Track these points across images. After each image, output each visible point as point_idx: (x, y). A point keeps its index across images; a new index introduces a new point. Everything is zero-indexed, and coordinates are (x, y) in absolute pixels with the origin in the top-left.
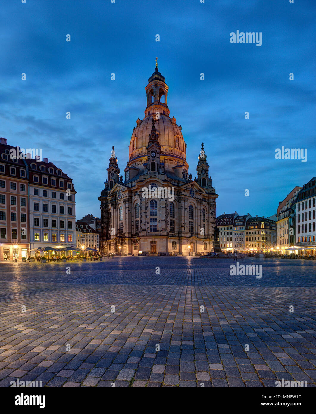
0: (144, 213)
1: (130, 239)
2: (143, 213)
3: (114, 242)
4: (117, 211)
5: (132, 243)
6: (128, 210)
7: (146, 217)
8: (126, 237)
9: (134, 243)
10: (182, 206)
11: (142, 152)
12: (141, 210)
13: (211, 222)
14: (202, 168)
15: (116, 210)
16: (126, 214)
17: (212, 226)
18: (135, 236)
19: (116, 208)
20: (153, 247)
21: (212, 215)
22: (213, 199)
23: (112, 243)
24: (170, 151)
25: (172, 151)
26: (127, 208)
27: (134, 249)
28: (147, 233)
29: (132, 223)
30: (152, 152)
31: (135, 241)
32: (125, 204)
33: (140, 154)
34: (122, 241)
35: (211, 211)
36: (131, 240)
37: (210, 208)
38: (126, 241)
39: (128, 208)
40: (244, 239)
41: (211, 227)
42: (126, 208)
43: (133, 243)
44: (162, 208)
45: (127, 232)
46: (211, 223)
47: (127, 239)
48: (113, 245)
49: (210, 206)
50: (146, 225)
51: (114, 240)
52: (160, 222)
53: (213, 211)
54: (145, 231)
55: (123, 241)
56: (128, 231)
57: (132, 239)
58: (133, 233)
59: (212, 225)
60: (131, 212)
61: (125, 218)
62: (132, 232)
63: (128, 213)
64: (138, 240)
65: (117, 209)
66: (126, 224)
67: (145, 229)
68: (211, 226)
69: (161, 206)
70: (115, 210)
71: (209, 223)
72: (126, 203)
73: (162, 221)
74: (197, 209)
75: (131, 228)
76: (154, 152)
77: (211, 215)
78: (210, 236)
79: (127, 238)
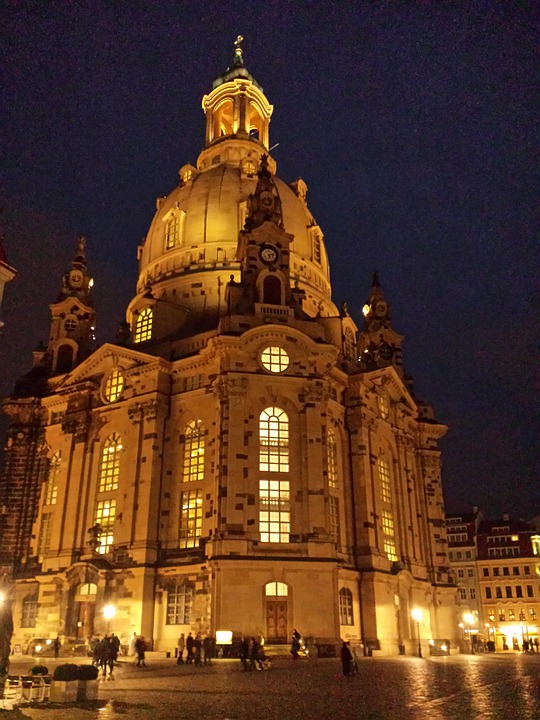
0: (239, 456)
1: (152, 570)
2: (232, 455)
3: (60, 586)
4: (92, 451)
5: (158, 590)
6: (155, 448)
7: (246, 475)
8: (135, 565)
9: (170, 592)
10: (362, 447)
11: (202, 256)
12: (226, 444)
13: (432, 521)
14: (381, 341)
15: (86, 450)
16: (141, 460)
17: (437, 536)
18: (175, 560)
19: (86, 441)
20: (271, 613)
21: (433, 495)
22: (429, 439)
23: (46, 593)
24: (299, 268)
25: (302, 269)
26: (148, 437)
27: (168, 623)
28: (251, 543)
29: (165, 501)
30: (263, 247)
31: (179, 582)
32: (136, 422)
33: (193, 263)
34: (107, 583)
35: (428, 481)
36: (157, 579)
37: (424, 470)
38: (128, 583)
39: (152, 440)
40: (477, 593)
41: (433, 540)
42: (142, 438)
43: (165, 593)
44: (311, 441)
45: (138, 537)
46: (431, 524)
47: (139, 572)
48: (51, 599)
49: (423, 464)
50: (246, 506)
51: (62, 576)
52: (301, 501)
53: (433, 481)
54: (242, 533)
55: (114, 583)
56: (145, 537)
57: (162, 571)
58: (163, 547)
59: (434, 530)
60: (161, 456)
61: (134, 480)
62: (159, 543)
63: (149, 461)
64: (191, 578)
65: (93, 445)
66: (136, 507)
67: (241, 526)
68: (432, 536)
69: (305, 436)
70: (80, 446)
71: (423, 522)
72: (142, 417)
73: (310, 493)
74: (399, 466)
75: (159, 526)
76: (270, 247)
77: (429, 494)
78: (436, 575)
79: (140, 565)
